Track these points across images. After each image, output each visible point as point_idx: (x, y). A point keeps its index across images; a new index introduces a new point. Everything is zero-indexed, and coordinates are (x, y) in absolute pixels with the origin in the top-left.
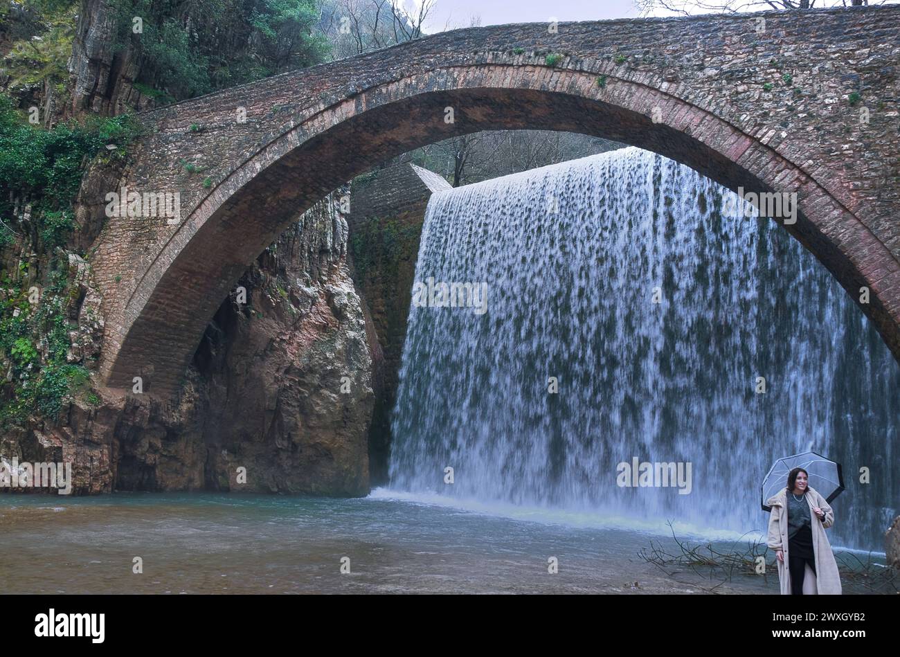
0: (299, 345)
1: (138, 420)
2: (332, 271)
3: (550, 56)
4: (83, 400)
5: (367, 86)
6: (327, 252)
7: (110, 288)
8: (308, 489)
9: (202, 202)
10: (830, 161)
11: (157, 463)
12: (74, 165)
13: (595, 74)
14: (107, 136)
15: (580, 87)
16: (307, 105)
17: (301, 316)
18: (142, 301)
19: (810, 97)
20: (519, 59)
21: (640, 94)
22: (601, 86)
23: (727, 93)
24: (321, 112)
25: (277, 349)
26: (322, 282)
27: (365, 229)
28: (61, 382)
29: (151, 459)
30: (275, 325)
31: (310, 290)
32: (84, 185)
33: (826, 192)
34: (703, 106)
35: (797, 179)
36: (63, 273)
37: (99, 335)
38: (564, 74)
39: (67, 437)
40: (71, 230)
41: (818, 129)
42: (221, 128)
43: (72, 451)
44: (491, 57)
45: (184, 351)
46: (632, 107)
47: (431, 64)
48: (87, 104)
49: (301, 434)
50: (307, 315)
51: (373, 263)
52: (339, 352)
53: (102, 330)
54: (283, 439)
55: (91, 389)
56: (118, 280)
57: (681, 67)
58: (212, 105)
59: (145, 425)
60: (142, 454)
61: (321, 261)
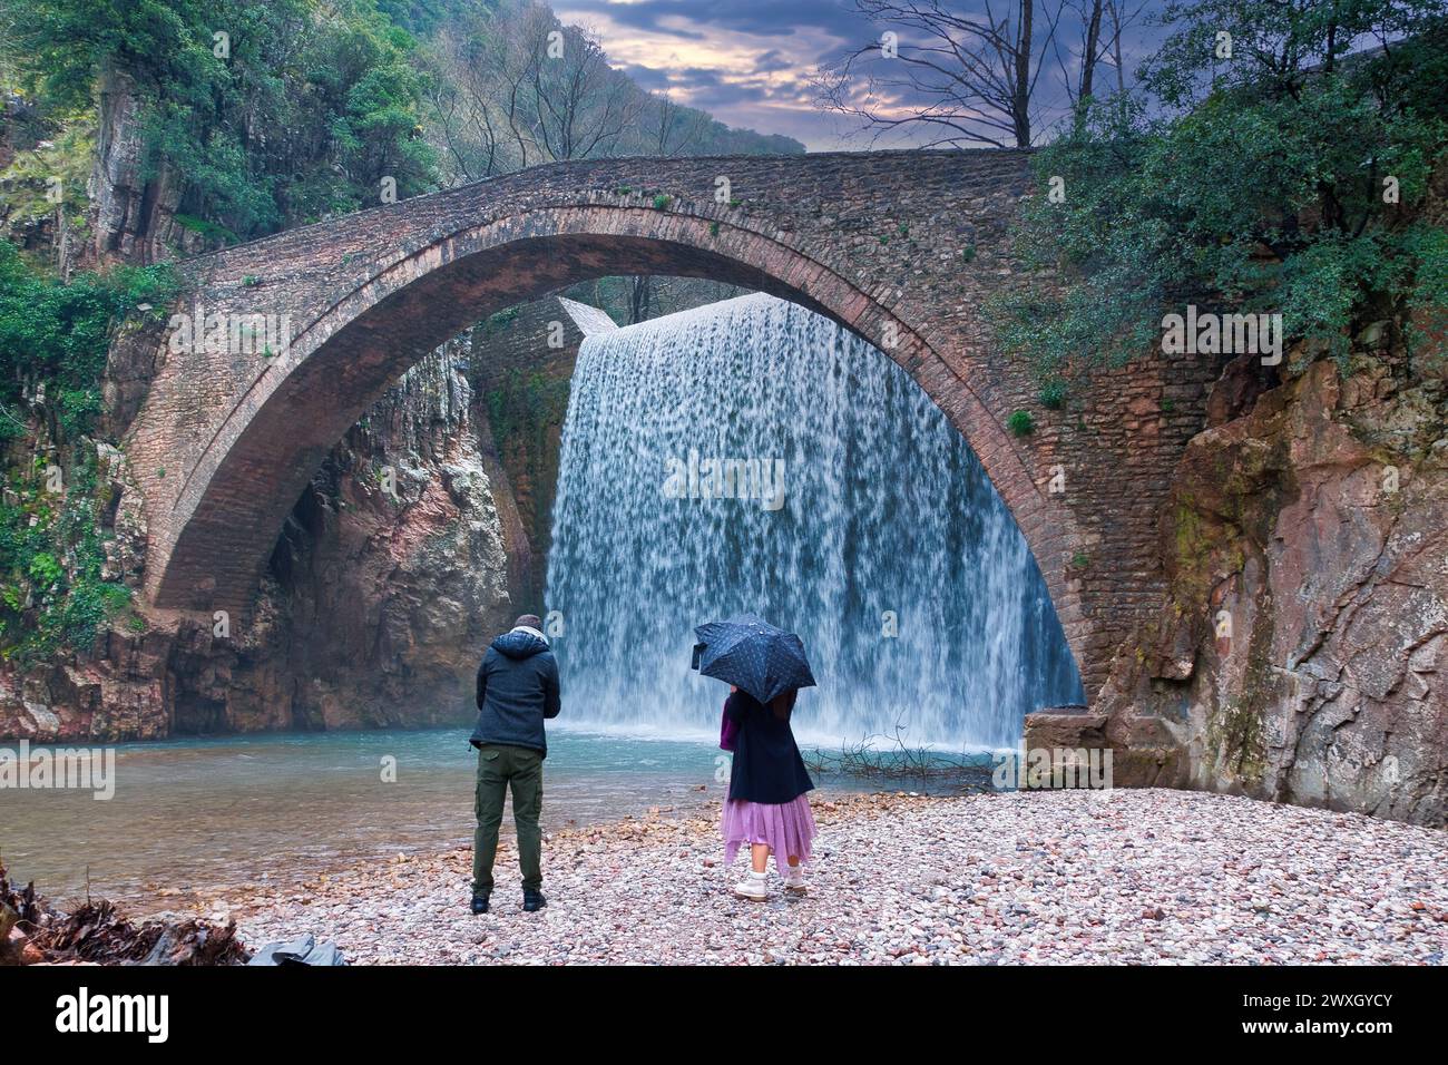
0: (408, 542)
1: (198, 646)
2: (448, 446)
3: (659, 197)
4: (125, 626)
5: (455, 229)
6: (441, 422)
7: (153, 485)
8: (426, 721)
9: (262, 375)
10: (944, 324)
11: (228, 698)
12: (97, 331)
13: (709, 220)
14: (138, 294)
15: (692, 235)
16: (384, 253)
17: (408, 507)
18: (194, 498)
19: (926, 251)
20: (626, 200)
21: (755, 243)
22: (715, 233)
23: (844, 245)
24: (403, 261)
25: (377, 550)
26: (436, 461)
27: (504, 384)
28: (94, 606)
29: (218, 694)
30: (371, 520)
31: (420, 473)
32: (111, 357)
33: (940, 359)
34: (820, 261)
35: (913, 344)
36: (91, 469)
37: (141, 545)
38: (675, 219)
39: (106, 673)
40: (97, 413)
41: (934, 288)
42: (281, 281)
43: (115, 688)
44: (594, 196)
45: (256, 557)
46: (747, 260)
47: (527, 204)
48: (114, 243)
49: (413, 653)
50: (416, 504)
51: (515, 429)
52: (461, 549)
53: (145, 538)
54: (391, 661)
55: (134, 612)
56: (162, 475)
57: (797, 214)
58: (270, 252)
59: (207, 653)
60: (207, 689)
61: (434, 433)
